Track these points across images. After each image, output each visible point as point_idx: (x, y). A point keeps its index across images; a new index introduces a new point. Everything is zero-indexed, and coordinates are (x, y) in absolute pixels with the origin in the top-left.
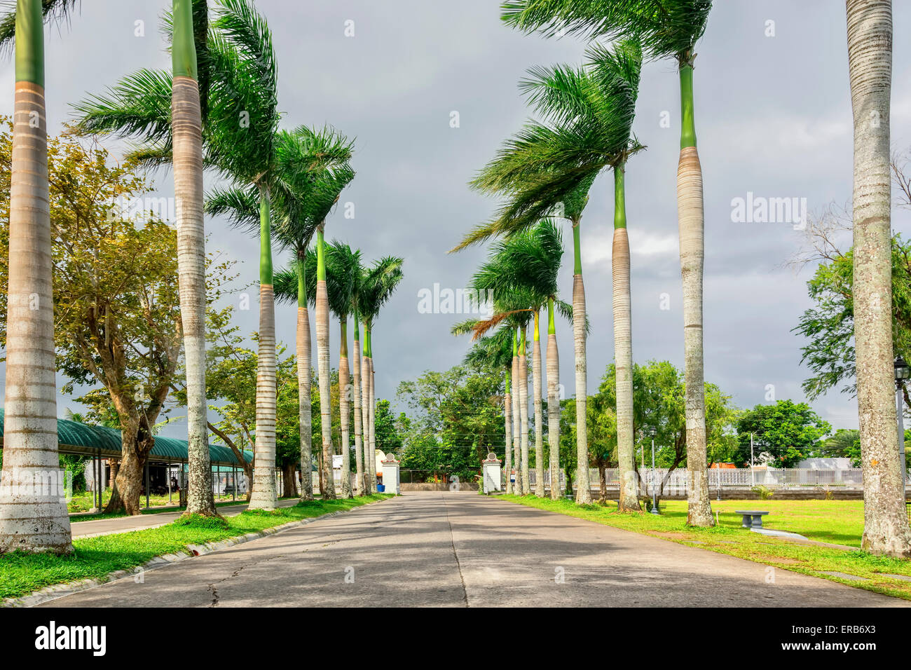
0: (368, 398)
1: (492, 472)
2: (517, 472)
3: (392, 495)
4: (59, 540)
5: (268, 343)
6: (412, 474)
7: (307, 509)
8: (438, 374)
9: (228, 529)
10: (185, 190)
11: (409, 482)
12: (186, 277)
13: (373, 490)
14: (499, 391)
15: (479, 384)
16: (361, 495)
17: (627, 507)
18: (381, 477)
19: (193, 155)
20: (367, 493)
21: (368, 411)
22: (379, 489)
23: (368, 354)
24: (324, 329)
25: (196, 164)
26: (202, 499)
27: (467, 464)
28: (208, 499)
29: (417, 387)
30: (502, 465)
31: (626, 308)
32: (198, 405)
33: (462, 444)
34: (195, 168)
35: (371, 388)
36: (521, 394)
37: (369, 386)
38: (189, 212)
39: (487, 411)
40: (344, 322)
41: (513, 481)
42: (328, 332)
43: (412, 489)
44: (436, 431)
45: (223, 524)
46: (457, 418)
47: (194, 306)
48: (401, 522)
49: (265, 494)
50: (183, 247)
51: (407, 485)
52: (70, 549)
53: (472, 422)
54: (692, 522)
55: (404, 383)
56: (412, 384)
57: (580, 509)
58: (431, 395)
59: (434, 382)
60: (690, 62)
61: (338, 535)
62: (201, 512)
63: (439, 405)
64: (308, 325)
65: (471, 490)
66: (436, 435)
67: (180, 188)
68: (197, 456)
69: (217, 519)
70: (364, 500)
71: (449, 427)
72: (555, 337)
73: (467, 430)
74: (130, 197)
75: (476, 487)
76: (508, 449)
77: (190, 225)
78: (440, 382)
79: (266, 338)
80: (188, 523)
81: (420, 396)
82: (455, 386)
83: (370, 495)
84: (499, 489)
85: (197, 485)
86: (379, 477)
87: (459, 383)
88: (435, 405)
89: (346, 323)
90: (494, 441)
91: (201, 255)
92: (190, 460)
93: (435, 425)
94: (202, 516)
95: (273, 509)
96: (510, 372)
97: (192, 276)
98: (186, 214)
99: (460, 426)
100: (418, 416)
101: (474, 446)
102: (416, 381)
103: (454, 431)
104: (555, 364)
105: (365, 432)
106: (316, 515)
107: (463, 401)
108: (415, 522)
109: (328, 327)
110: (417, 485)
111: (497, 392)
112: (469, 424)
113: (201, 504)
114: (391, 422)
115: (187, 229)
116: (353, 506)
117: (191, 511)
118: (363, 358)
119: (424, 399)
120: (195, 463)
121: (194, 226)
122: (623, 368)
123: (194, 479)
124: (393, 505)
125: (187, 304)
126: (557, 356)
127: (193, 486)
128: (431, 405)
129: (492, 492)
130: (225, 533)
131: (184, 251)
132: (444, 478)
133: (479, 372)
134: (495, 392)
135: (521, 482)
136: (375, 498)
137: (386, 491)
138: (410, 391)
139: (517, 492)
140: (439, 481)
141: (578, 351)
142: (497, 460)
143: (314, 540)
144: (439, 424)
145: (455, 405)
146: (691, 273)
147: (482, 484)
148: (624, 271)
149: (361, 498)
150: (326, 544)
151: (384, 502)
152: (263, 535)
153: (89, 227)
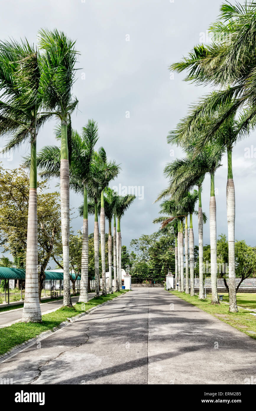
0: (119, 250)
1: (170, 280)
2: (179, 282)
3: (128, 290)
4: (39, 318)
5: (86, 240)
6: (137, 280)
7: (97, 300)
8: (148, 236)
9: (76, 311)
10: (64, 197)
11: (135, 283)
12: (64, 226)
13: (121, 288)
14: (174, 243)
15: (164, 240)
16: (116, 292)
17: (214, 302)
18: (124, 281)
19: (67, 185)
20: (118, 290)
21: (119, 255)
22: (123, 288)
23: (119, 231)
24: (103, 227)
25: (67, 188)
26: (68, 301)
27: (160, 275)
28: (70, 301)
29: (139, 242)
30: (174, 277)
31: (215, 227)
32: (67, 269)
33: (158, 267)
34: (67, 189)
35: (120, 245)
36: (181, 249)
37: (119, 245)
38: (65, 204)
39: (169, 253)
40: (110, 221)
41: (178, 285)
42: (105, 228)
43: (136, 287)
44: (147, 261)
45: (75, 310)
46: (156, 255)
47: (66, 236)
48: (132, 308)
49: (84, 296)
50: (63, 216)
51: (134, 285)
52: (42, 321)
53: (162, 257)
54: (230, 310)
55: (133, 240)
56: (136, 240)
57: (200, 301)
58: (144, 245)
59: (146, 240)
60: (231, 149)
61: (111, 314)
62: (68, 306)
63: (148, 249)
64: (98, 228)
65: (161, 287)
66: (146, 263)
67: (63, 196)
68: (66, 287)
69: (73, 308)
70: (117, 294)
71: (152, 259)
72: (192, 230)
73: (160, 261)
74: (42, 191)
75: (163, 286)
76: (176, 271)
77: (65, 209)
78: (149, 239)
79: (85, 239)
80: (64, 310)
81: (140, 246)
82: (155, 241)
83: (119, 291)
84: (173, 288)
85: (66, 296)
86: (123, 281)
87: (157, 240)
88: (146, 250)
89: (111, 222)
90: (171, 266)
91: (68, 218)
92: (64, 288)
93: (146, 258)
94: (68, 307)
95: (87, 302)
96: (177, 237)
97: (66, 226)
98: (64, 205)
99: (157, 259)
100: (139, 254)
101: (163, 268)
102: (138, 239)
103: (154, 261)
104: (192, 240)
105: (118, 264)
106: (101, 303)
107: (158, 247)
108: (137, 308)
109: (105, 226)
110: (138, 285)
111: (173, 244)
112: (161, 258)
113: (68, 303)
114: (128, 257)
115: (64, 210)
116: (113, 298)
117: (65, 305)
118: (117, 233)
119: (142, 247)
120: (66, 289)
121: (67, 209)
122: (213, 249)
123: (65, 294)
124: (128, 297)
125: (64, 235)
126: (193, 237)
127: (65, 297)
128: (144, 249)
129: (170, 289)
130: (75, 313)
131: (63, 217)
132: (150, 281)
133: (165, 235)
134: (172, 244)
135: (181, 286)
136: (121, 292)
137: (126, 289)
138: (136, 243)
139: (179, 290)
140: (148, 282)
141: (200, 238)
142: (172, 275)
143: (105, 317)
144: (148, 258)
145: (155, 249)
146: (231, 223)
147: (166, 285)
148: (214, 213)
149: (116, 293)
150: (109, 318)
151: (125, 295)
152: (87, 313)
153: (28, 202)
